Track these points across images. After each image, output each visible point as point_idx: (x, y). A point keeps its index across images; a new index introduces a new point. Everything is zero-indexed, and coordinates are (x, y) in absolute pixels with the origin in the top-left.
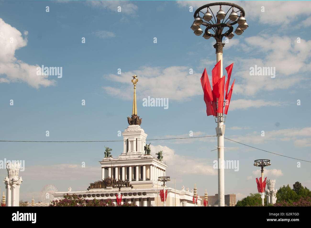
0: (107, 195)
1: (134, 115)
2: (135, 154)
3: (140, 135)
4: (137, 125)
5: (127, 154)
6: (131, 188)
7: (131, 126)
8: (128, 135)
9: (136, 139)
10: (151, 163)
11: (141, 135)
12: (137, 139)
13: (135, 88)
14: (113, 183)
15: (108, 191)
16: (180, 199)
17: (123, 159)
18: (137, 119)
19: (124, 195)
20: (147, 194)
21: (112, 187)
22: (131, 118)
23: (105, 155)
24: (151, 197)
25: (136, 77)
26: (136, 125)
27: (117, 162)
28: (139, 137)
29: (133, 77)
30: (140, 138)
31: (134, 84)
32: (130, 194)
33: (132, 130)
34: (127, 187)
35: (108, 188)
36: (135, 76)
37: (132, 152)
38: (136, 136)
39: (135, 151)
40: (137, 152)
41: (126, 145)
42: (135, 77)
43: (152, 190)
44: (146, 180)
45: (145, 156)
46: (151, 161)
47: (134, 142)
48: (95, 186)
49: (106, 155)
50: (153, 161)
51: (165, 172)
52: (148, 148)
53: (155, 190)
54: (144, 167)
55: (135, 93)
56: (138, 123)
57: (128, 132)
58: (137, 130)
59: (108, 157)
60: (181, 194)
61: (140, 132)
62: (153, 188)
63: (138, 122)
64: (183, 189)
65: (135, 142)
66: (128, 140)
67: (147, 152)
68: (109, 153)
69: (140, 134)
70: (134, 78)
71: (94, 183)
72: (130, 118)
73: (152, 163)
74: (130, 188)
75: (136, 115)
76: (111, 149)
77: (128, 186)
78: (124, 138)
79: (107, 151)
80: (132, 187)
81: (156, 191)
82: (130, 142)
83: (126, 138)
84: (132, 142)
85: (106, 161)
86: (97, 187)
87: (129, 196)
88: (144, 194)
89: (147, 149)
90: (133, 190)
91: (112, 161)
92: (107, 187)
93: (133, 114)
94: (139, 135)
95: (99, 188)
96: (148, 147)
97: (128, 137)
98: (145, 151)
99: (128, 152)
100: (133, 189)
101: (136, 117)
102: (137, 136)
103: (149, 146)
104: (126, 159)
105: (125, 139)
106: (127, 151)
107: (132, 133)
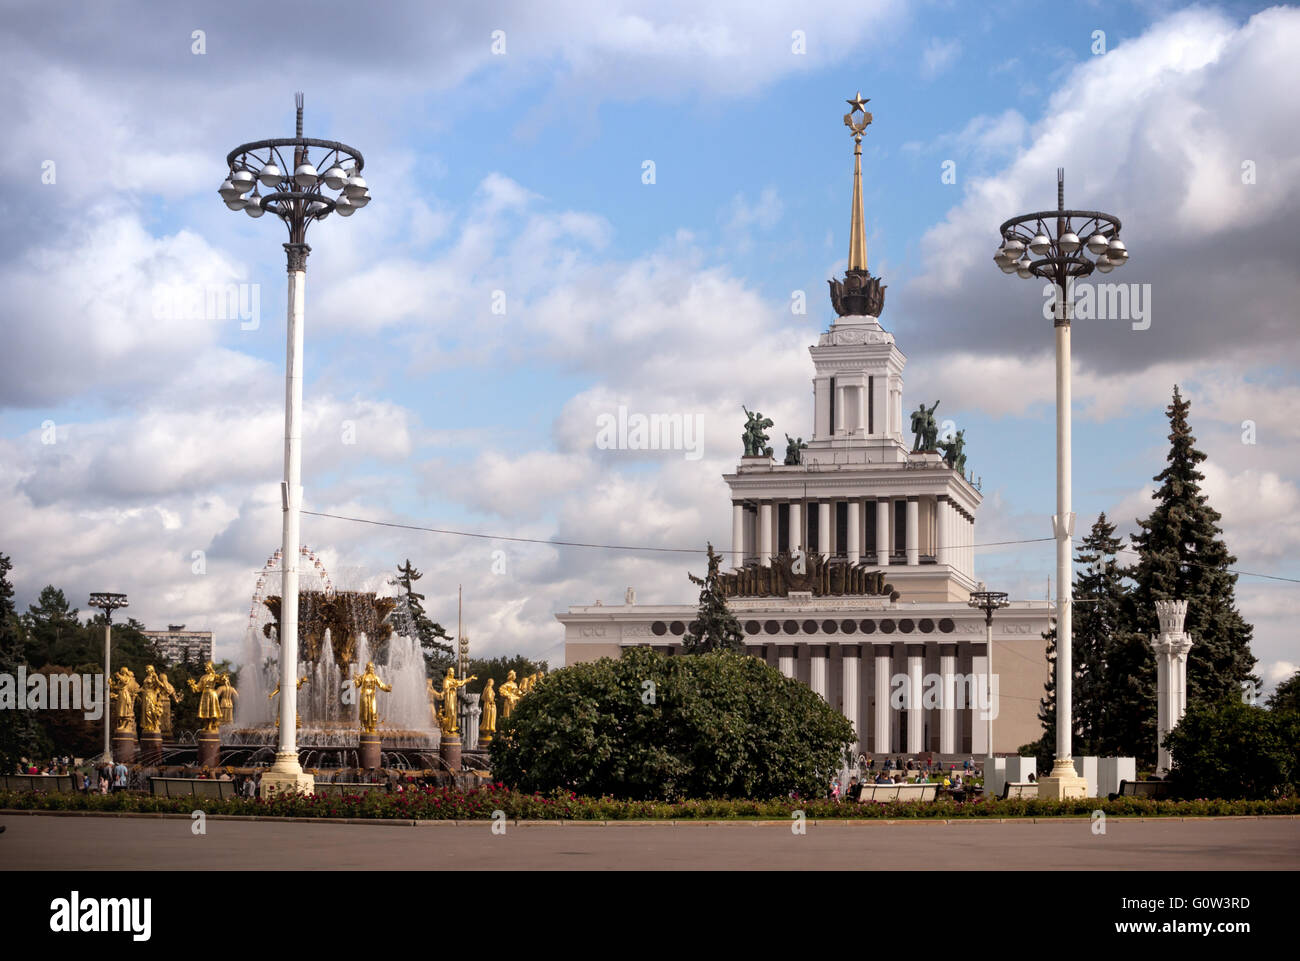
0: (791, 627)
1: (857, 269)
2: (867, 444)
3: (888, 364)
4: (869, 314)
5: (834, 445)
7: (846, 320)
8: (836, 362)
9: (867, 380)
12: (871, 379)
13: (860, 150)
14: (817, 576)
15: (795, 608)
17: (822, 469)
18: (873, 288)
21: (810, 593)
22: (842, 283)
23: (746, 446)
25: (864, 102)
26: (867, 316)
28: (882, 371)
29: (850, 102)
31: (854, 135)
33: (852, 337)
35: (794, 596)
37: (852, 437)
39: (866, 435)
40: (871, 436)
44: (922, 563)
45: (917, 458)
47: (861, 390)
48: (740, 586)
49: (751, 446)
52: (930, 423)
54: (914, 507)
58: (875, 342)
59: (756, 456)
63: (874, 302)
65: (863, 395)
67: (922, 438)
69: (888, 359)
70: (856, 106)
71: (736, 573)
72: (840, 284)
76: (769, 420)
79: (751, 431)
80: (894, 597)
84: (852, 390)
85: (750, 474)
86: (746, 588)
89: (926, 425)
90: (901, 608)
91: (775, 473)
92: (790, 593)
93: (852, 268)
95: (756, 594)
96: (926, 415)
97: (834, 368)
98: (915, 434)
100: (899, 606)
101: (863, 281)
103: (930, 413)
104: (836, 468)
106: (832, 432)
107: (853, 350)
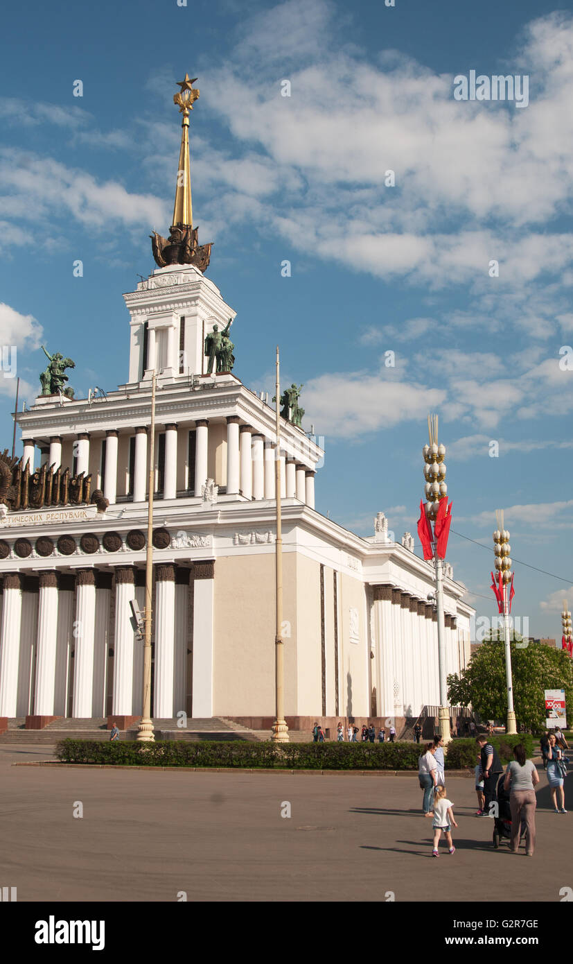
6: (96, 509)
10: (231, 408)
11: (202, 300)
16: (367, 584)
19: (60, 551)
20: (175, 543)
24: (195, 555)
27: (87, 411)
30: (196, 315)
32: (89, 543)
34: (78, 504)
36: (188, 79)
38: (180, 305)
41: (138, 348)
42: (188, 82)
43: (200, 516)
46: (231, 401)
50: (238, 400)
51: (311, 480)
53: (213, 514)
55: (184, 143)
56: (193, 254)
57: (148, 290)
60: (371, 557)
61: (197, 285)
62: (208, 503)
64: (380, 527)
66: (146, 324)
68: (64, 379)
73: (237, 410)
74: (91, 512)
75: (188, 228)
77: (84, 501)
78: (133, 318)
81: (219, 521)
82: (156, 332)
83: (141, 319)
87: (85, 554)
88: (162, 538)
94: (193, 303)
99: (145, 379)
102: (184, 307)
105: (136, 322)
